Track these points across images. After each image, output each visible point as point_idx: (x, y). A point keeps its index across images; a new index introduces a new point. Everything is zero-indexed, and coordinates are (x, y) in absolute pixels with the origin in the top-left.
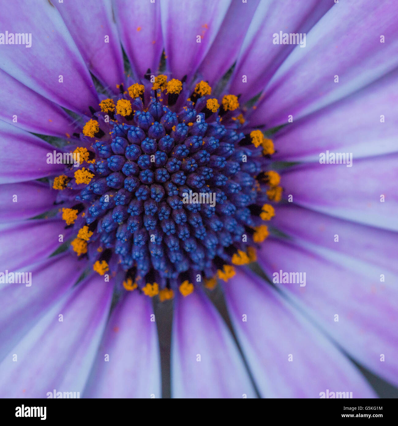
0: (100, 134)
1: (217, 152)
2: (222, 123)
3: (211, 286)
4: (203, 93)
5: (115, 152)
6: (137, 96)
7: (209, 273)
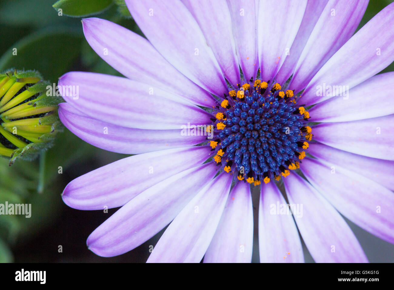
0: (228, 107)
1: (283, 116)
2: (286, 103)
3: (278, 179)
4: (277, 89)
5: (236, 115)
6: (247, 89)
7: (277, 174)
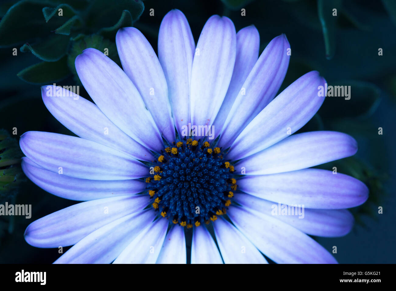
0: (165, 161)
1: (210, 170)
2: (214, 158)
3: (207, 223)
4: (206, 146)
5: (170, 168)
6: (180, 146)
7: (207, 218)
